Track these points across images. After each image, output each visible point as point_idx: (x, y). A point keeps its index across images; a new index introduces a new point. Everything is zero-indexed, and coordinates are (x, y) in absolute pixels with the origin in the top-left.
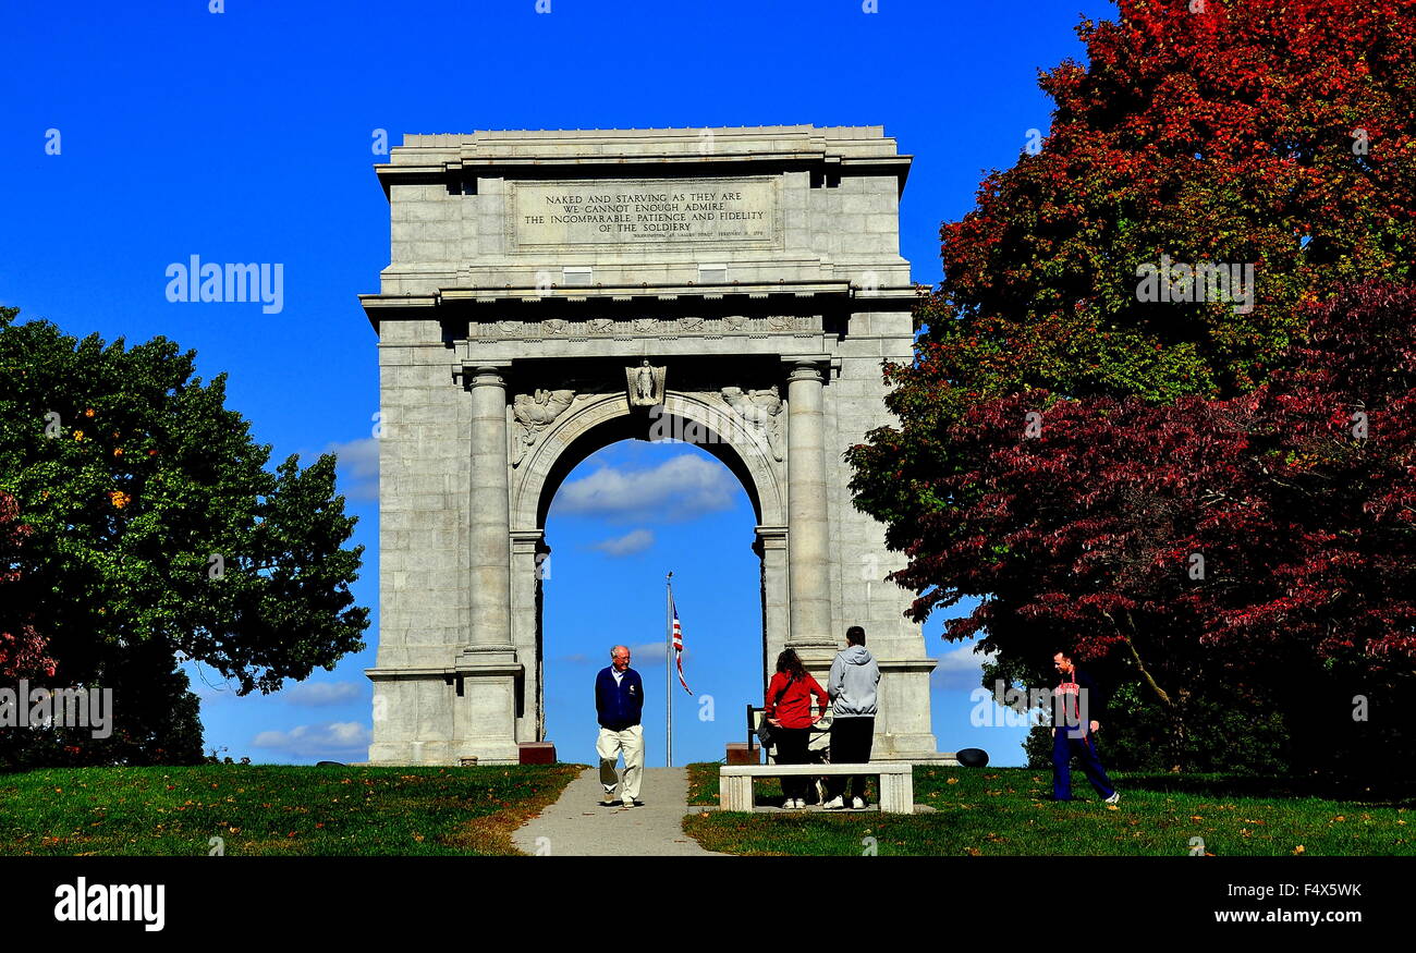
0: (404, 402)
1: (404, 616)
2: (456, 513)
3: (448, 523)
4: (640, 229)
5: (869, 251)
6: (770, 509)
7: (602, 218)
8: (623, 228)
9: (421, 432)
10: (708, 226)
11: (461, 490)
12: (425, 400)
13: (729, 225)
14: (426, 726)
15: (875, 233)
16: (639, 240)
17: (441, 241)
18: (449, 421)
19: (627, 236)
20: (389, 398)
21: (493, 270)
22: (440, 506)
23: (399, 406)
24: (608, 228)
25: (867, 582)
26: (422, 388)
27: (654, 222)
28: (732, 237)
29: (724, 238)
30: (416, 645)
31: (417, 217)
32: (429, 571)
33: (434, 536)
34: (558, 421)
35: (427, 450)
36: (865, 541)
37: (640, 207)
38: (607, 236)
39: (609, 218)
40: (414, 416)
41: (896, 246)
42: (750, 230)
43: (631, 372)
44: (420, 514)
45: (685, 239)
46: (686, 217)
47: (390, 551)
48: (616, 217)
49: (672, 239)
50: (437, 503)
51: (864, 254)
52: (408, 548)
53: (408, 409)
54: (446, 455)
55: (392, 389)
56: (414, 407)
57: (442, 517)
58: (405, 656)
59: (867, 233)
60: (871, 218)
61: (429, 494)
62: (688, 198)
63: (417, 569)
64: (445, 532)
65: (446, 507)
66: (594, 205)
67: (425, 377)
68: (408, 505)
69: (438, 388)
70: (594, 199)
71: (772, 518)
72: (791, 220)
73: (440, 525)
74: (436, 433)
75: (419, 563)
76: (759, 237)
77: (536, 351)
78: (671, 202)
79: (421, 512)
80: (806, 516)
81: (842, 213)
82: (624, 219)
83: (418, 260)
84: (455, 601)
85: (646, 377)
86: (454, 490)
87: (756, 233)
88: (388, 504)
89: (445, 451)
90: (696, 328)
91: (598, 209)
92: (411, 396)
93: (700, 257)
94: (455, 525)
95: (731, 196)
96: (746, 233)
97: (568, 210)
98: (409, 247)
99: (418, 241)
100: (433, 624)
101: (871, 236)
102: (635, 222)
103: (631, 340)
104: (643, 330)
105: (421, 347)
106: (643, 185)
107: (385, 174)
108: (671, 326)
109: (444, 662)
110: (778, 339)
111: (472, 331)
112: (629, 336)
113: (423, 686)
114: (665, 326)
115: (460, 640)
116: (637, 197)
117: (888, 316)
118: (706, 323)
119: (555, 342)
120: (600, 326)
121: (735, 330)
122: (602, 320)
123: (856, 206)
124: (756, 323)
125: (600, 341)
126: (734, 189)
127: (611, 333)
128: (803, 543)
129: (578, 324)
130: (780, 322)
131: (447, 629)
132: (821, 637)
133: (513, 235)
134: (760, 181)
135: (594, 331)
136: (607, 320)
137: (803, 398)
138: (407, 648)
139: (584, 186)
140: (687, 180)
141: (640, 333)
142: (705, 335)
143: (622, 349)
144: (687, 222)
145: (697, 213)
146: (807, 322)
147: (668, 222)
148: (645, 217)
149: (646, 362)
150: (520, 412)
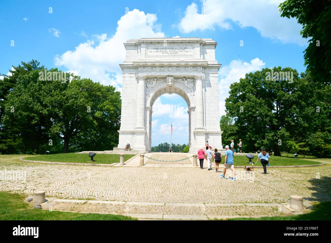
1: (125, 121)
2: (135, 103)
4: (169, 53)
5: (210, 59)
6: (192, 103)
7: (163, 51)
9: (130, 88)
10: (181, 53)
11: (136, 99)
12: (130, 83)
13: (185, 53)
15: (211, 56)
16: (169, 55)
17: (135, 56)
18: (135, 87)
19: (167, 55)
20: (124, 83)
21: (143, 60)
22: (132, 102)
24: (164, 53)
25: (210, 117)
26: (130, 81)
27: (172, 52)
28: (186, 55)
31: (131, 52)
32: (130, 113)
33: (131, 107)
34: (154, 87)
35: (130, 92)
36: (210, 109)
38: (163, 55)
41: (215, 58)
42: (189, 54)
43: (167, 78)
45: (177, 55)
47: (123, 110)
49: (175, 55)
52: (126, 109)
53: (127, 84)
54: (134, 93)
55: (125, 81)
57: (133, 104)
58: (125, 129)
59: (209, 56)
60: (210, 53)
61: (131, 99)
62: (178, 48)
63: (128, 113)
64: (133, 106)
67: (131, 79)
68: (127, 101)
69: (133, 81)
71: (192, 105)
76: (191, 55)
77: (150, 74)
78: (175, 49)
79: (129, 103)
80: (199, 105)
82: (167, 52)
83: (130, 59)
84: (134, 119)
85: (170, 79)
90: (179, 70)
92: (128, 82)
93: (179, 58)
94: (135, 105)
97: (157, 50)
98: (129, 57)
99: (131, 56)
100: (130, 123)
103: (167, 72)
104: (170, 71)
105: (130, 74)
106: (170, 46)
107: (125, 45)
108: (175, 70)
109: (132, 130)
110: (194, 72)
111: (139, 70)
112: (167, 71)
113: (128, 134)
114: (174, 70)
115: (135, 126)
116: (169, 48)
117: (213, 70)
118: (181, 69)
119: (154, 72)
120: (162, 70)
121: (186, 71)
122: (162, 69)
123: (208, 51)
124: (190, 70)
125: (162, 72)
126: (186, 47)
127: (164, 71)
128: (199, 109)
129: (158, 69)
130: (195, 70)
131: (133, 124)
132: (202, 127)
133: (147, 54)
134: (191, 46)
135: (161, 71)
136: (163, 69)
137: (199, 83)
138: (126, 127)
139: (159, 46)
140: (178, 45)
141: (169, 71)
142: (181, 71)
143: (166, 74)
144: (178, 52)
145: (180, 51)
146: (199, 69)
147: (174, 52)
148: (170, 51)
149: (170, 76)
150: (147, 85)
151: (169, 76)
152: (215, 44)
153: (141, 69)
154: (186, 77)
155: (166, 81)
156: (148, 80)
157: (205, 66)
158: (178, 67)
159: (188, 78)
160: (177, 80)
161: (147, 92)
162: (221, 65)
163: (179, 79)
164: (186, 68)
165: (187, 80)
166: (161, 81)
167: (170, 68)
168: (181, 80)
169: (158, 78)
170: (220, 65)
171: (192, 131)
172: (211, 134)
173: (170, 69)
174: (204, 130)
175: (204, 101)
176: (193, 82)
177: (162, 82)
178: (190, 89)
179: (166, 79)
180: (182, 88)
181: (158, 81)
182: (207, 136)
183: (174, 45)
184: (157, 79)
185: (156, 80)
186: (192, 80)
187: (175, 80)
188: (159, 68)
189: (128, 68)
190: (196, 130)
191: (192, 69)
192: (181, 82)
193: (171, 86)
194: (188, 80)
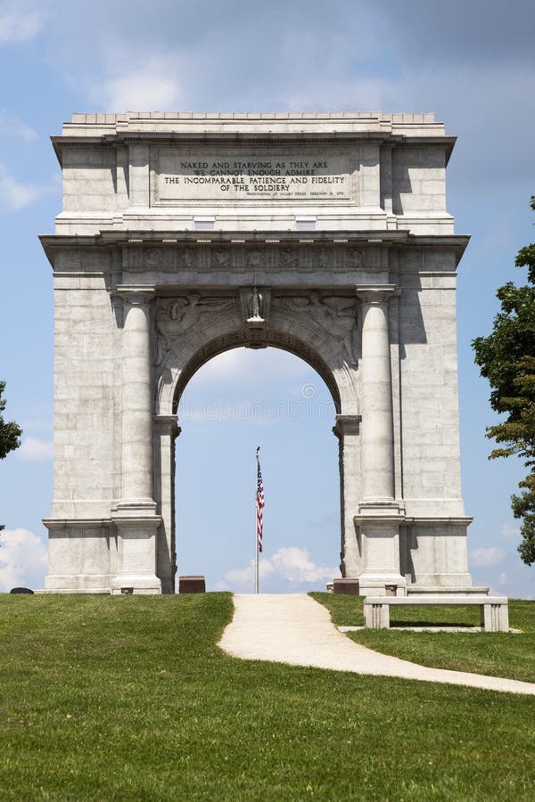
0: (71, 317)
1: (72, 479)
2: (111, 402)
3: (105, 409)
4: (251, 188)
5: (424, 208)
6: (348, 401)
7: (222, 180)
8: (238, 188)
9: (86, 339)
10: (302, 188)
11: (116, 384)
12: (88, 315)
13: (319, 187)
14: (88, 562)
15: (426, 195)
16: (250, 197)
17: (101, 195)
18: (106, 332)
19: (242, 194)
20: (61, 314)
21: (140, 218)
22: (100, 396)
23: (68, 320)
24: (228, 188)
25: (420, 459)
26: (86, 306)
27: (262, 184)
28: (321, 197)
29: (314, 197)
30: (80, 501)
31: (83, 176)
32: (90, 446)
33: (95, 418)
35: (90, 354)
36: (419, 427)
38: (226, 194)
39: (228, 180)
40: (80, 327)
41: (444, 205)
42: (334, 192)
43: (244, 297)
44: (84, 402)
45: (285, 197)
46: (286, 180)
47: (61, 429)
48: (234, 180)
49: (276, 197)
50: (98, 393)
51: (420, 210)
52: (75, 428)
53: (75, 322)
54: (105, 358)
55: (63, 307)
56: (80, 321)
57: (101, 404)
58: (72, 509)
59: (422, 194)
60: (424, 183)
61: (92, 386)
62: (287, 165)
63: (82, 443)
64: (104, 415)
65: (105, 397)
66: (217, 170)
67: (88, 298)
68: (75, 395)
69: (98, 307)
70: (217, 165)
71: (348, 409)
73: (99, 410)
74: (97, 340)
75: (83, 439)
76: (340, 196)
77: (173, 280)
78: (275, 169)
79: (85, 400)
80: (376, 408)
81: (403, 179)
82: (239, 180)
83: (84, 209)
84: (111, 467)
85: (255, 300)
86: (109, 384)
87: (338, 194)
88: (61, 394)
89: (103, 354)
90: (293, 265)
91: (220, 173)
92: (78, 313)
93: (295, 211)
94: (111, 411)
95: (320, 164)
96: (331, 194)
97: (198, 173)
98: (76, 199)
99: (84, 194)
100: (94, 485)
101: (424, 197)
102: (249, 184)
103: (244, 273)
104: (253, 266)
105: (85, 276)
106: (254, 155)
107: (59, 144)
108: (274, 263)
109: (103, 514)
110: (355, 273)
111: (125, 264)
112: (243, 270)
113: (87, 532)
114: (270, 262)
115: (114, 498)
116: (249, 164)
117: (437, 257)
118: (301, 260)
119: (187, 274)
120: (221, 261)
121: (322, 266)
122: (222, 259)
123: (414, 174)
124: (338, 262)
125: (221, 274)
126: (322, 160)
127: (229, 268)
128: (374, 427)
129: (204, 260)
130: (357, 261)
131: (104, 489)
132: (386, 499)
133: (156, 191)
134: (342, 154)
135: (216, 266)
136: (226, 258)
137: (374, 319)
138: (74, 504)
139: (209, 155)
140: (287, 152)
141: (250, 268)
142: (300, 270)
143: (237, 280)
144: (287, 184)
145: (294, 177)
146: (377, 262)
147: (273, 184)
148: (255, 180)
149: (255, 290)
151: (250, 288)
152: (448, 144)
153: (134, 257)
154: (324, 290)
155: (239, 306)
156: (165, 303)
157: (400, 246)
158: (287, 252)
159: (330, 294)
160: (286, 301)
161: (160, 355)
162: (469, 237)
163: (295, 300)
164: (320, 253)
165: (327, 301)
166: (217, 305)
167: (256, 254)
168: (299, 301)
169: (202, 295)
170: (463, 240)
171: (350, 514)
172: (423, 527)
173: (256, 259)
174: (394, 513)
175: (396, 391)
176: (350, 312)
177: (223, 310)
178: (339, 339)
179: (237, 297)
180: (304, 337)
181: (204, 308)
182: (409, 534)
183: (273, 151)
184: (202, 298)
185: (196, 303)
186: (349, 302)
187: (277, 302)
188: (209, 255)
189: (77, 250)
190: (366, 513)
191: (345, 259)
192: (302, 309)
193: (261, 329)
194: (332, 301)
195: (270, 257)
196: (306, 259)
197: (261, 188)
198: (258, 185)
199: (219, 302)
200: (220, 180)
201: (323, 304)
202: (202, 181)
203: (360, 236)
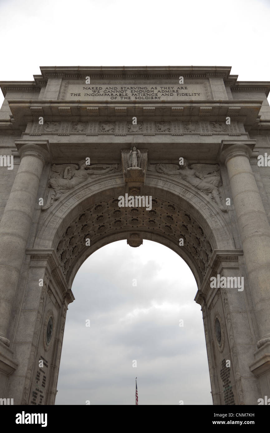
4: (133, 98)
7: (112, 94)
8: (123, 98)
10: (170, 98)
13: (182, 98)
24: (115, 98)
34: (76, 188)
37: (133, 91)
39: (116, 95)
42: (194, 99)
43: (125, 156)
48: (120, 95)
62: (159, 88)
66: (108, 90)
70: (109, 88)
71: (223, 246)
72: (216, 95)
78: (150, 90)
82: (124, 95)
85: (134, 156)
91: (111, 92)
95: (182, 88)
97: (95, 92)
102: (130, 96)
103: (125, 136)
104: (133, 132)
106: (135, 84)
107: (5, 85)
108: (150, 129)
110: (219, 136)
111: (27, 131)
112: (124, 134)
114: (147, 130)
116: (132, 88)
118: (172, 129)
119: (77, 136)
120: (107, 129)
121: (191, 132)
122: (108, 127)
124: (203, 130)
125: (106, 136)
126: (183, 86)
127: (112, 132)
129: (93, 128)
130: (218, 129)
136: (111, 127)
137: (241, 164)
139: (104, 84)
141: (131, 133)
142: (172, 134)
143: (119, 140)
144: (159, 96)
145: (164, 93)
146: (235, 129)
147: (148, 96)
148: (136, 94)
150: (53, 181)
154: (191, 159)
158: (161, 124)
159: (196, 161)
165: (194, 166)
166: (102, 169)
167: (135, 125)
173: (135, 127)
180: (177, 191)
183: (149, 81)
186: (212, 168)
188: (97, 126)
191: (210, 128)
195: (147, 127)
196: (177, 128)
197: (140, 98)
198: (138, 97)
199: (104, 166)
200: (110, 95)
201: (191, 169)
202: (97, 95)
203: (222, 105)
